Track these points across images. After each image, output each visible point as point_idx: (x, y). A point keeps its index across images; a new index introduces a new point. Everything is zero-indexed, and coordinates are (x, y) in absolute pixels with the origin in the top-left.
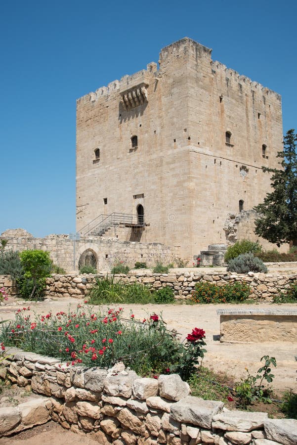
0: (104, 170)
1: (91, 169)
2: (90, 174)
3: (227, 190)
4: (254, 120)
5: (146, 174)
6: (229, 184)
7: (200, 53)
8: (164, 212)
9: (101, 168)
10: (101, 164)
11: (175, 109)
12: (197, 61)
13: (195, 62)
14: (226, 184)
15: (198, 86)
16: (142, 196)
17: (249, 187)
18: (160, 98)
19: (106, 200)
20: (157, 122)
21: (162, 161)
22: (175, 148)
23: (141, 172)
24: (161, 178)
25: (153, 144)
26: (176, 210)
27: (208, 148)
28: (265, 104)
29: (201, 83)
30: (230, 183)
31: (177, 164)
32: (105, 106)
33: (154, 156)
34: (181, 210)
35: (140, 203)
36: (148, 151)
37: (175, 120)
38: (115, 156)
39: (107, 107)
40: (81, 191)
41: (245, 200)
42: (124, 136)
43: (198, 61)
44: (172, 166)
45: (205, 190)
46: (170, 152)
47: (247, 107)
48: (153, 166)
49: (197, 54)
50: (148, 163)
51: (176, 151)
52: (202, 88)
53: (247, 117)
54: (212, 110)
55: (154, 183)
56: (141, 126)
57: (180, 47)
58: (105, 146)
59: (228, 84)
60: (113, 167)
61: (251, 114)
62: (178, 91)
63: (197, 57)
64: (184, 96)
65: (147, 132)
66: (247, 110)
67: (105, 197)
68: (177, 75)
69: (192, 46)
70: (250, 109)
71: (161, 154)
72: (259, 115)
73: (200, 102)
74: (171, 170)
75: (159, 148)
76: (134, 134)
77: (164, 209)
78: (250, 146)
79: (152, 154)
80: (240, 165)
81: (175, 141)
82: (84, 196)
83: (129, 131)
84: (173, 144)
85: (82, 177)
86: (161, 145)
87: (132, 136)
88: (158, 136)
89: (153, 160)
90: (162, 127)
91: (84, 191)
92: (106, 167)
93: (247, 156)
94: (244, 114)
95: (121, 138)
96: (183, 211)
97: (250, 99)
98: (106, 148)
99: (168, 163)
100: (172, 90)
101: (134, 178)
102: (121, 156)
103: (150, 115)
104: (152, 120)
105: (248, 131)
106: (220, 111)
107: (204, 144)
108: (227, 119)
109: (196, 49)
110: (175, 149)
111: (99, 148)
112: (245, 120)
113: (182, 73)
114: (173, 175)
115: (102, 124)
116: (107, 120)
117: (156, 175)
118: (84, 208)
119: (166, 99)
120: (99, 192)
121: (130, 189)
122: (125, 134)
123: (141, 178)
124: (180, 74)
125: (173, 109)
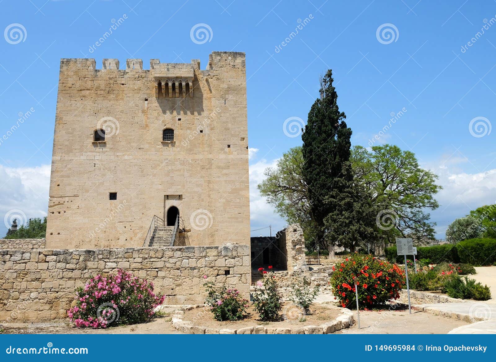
0: (112, 157)
1: (86, 152)
2: (85, 158)
5: (187, 174)
9: (106, 153)
11: (231, 115)
16: (180, 197)
19: (113, 196)
21: (210, 164)
23: (179, 170)
24: (209, 182)
25: (198, 144)
26: (229, 218)
31: (232, 171)
32: (119, 82)
33: (200, 157)
34: (237, 218)
35: (175, 205)
36: (190, 150)
37: (230, 125)
38: (134, 145)
39: (123, 84)
40: (63, 177)
42: (151, 125)
44: (225, 171)
46: (222, 156)
48: (197, 167)
50: (190, 162)
51: (231, 157)
55: (198, 186)
56: (180, 119)
57: (238, 59)
60: (131, 157)
62: (235, 99)
64: (241, 106)
65: (189, 128)
67: (113, 191)
68: (233, 83)
71: (210, 156)
74: (223, 175)
75: (207, 149)
76: (169, 126)
79: (195, 154)
81: (229, 146)
82: (70, 184)
83: (161, 122)
84: (227, 149)
85: (66, 158)
86: (210, 146)
87: (165, 127)
88: (206, 138)
89: (198, 160)
90: (212, 129)
91: (69, 177)
92: (118, 154)
95: (147, 126)
96: (239, 220)
99: (219, 167)
100: (227, 95)
101: (167, 175)
102: (146, 146)
104: (198, 118)
110: (229, 154)
113: (240, 84)
114: (226, 181)
115: (112, 102)
116: (122, 99)
117: (202, 177)
118: (67, 200)
119: (217, 102)
120: (102, 183)
121: (160, 187)
122: (153, 123)
123: (179, 177)
124: (237, 84)
125: (228, 114)
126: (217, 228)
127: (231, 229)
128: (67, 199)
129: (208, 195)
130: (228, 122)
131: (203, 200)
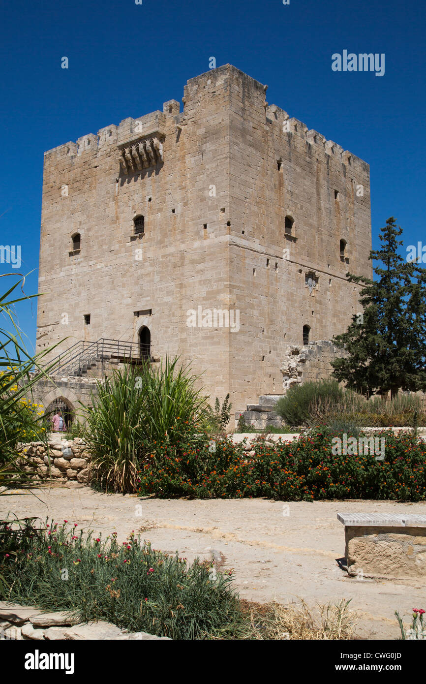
0: (86, 269)
1: (65, 266)
2: (62, 274)
3: (285, 309)
4: (329, 201)
5: (157, 278)
6: (288, 300)
7: (249, 90)
8: (183, 341)
9: (82, 264)
10: (82, 259)
11: (208, 176)
12: (243, 103)
13: (241, 105)
14: (284, 299)
15: (245, 142)
16: (150, 312)
17: (318, 305)
18: (184, 157)
19: (88, 318)
20: (178, 195)
21: (183, 258)
22: (206, 237)
23: (148, 274)
24: (181, 286)
25: (169, 231)
26: (204, 338)
27: (257, 241)
28: (345, 176)
29: (248, 137)
30: (290, 297)
31: (208, 264)
32: (93, 165)
33: (171, 250)
34: (212, 338)
35: (145, 324)
36: (161, 242)
37: (206, 193)
38: (105, 247)
39: (96, 167)
40: (46, 301)
41: (313, 326)
42: (122, 216)
43: (246, 103)
44: (200, 266)
45: (252, 306)
46: (197, 244)
47: (318, 180)
48: (167, 266)
49: (244, 92)
50: (161, 260)
51: (206, 243)
52: (251, 146)
53: (318, 194)
54: (264, 181)
55: (169, 293)
56: (150, 200)
57: (219, 79)
58: (89, 230)
59: (292, 142)
60: (103, 265)
61: (324, 191)
62: (214, 148)
63: (244, 97)
64: (222, 156)
65: (160, 210)
66: (318, 184)
67: (87, 313)
68: (212, 123)
69: (237, 79)
70: (323, 183)
71: (183, 247)
72: (336, 193)
73: (247, 168)
74: (197, 272)
75: (179, 237)
76: (140, 213)
77: (184, 336)
78: (322, 239)
79: (166, 246)
80: (306, 270)
81: (205, 226)
82: (52, 310)
83: (130, 208)
84: (203, 232)
85: (49, 278)
86: (183, 232)
87: (135, 215)
88: (178, 220)
89: (169, 255)
90: (185, 204)
91: (51, 300)
92: (91, 263)
93: (317, 256)
94: (314, 191)
95: (117, 218)
96: (216, 340)
97: (323, 167)
98: (91, 233)
99: (193, 262)
100: (204, 146)
101: (137, 283)
102: (116, 247)
103: (166, 183)
104: (170, 191)
105: (319, 218)
106: (277, 183)
107: (252, 234)
108: (288, 196)
109: (244, 84)
110: (205, 239)
111: (80, 232)
112: (314, 200)
113: (220, 120)
114: (200, 281)
115: (86, 195)
116: (95, 187)
117: (173, 280)
118: (50, 330)
119: (193, 159)
120: (77, 305)
121: (130, 301)
122: (123, 212)
123: (148, 284)
124: (217, 122)
125: (205, 176)
126: (189, 354)
127: (205, 354)
128: (50, 328)
129: (179, 306)
130: (205, 188)
131: (173, 315)
